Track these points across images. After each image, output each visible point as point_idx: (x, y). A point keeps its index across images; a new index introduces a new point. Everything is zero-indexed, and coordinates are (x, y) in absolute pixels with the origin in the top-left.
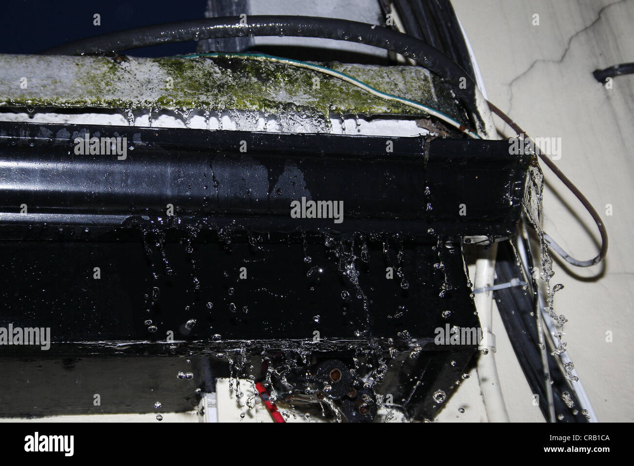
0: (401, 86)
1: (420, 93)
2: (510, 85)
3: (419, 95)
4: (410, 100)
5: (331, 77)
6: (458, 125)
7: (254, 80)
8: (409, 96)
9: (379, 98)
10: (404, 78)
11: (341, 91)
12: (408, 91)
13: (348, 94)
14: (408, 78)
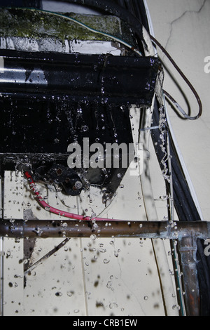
0: (104, 26)
1: (113, 30)
2: (172, 23)
3: (112, 31)
4: (108, 34)
5: (69, 20)
6: (130, 47)
7: (29, 21)
8: (107, 31)
9: (92, 32)
10: (106, 22)
11: (73, 28)
12: (107, 28)
13: (75, 30)
14: (108, 22)
